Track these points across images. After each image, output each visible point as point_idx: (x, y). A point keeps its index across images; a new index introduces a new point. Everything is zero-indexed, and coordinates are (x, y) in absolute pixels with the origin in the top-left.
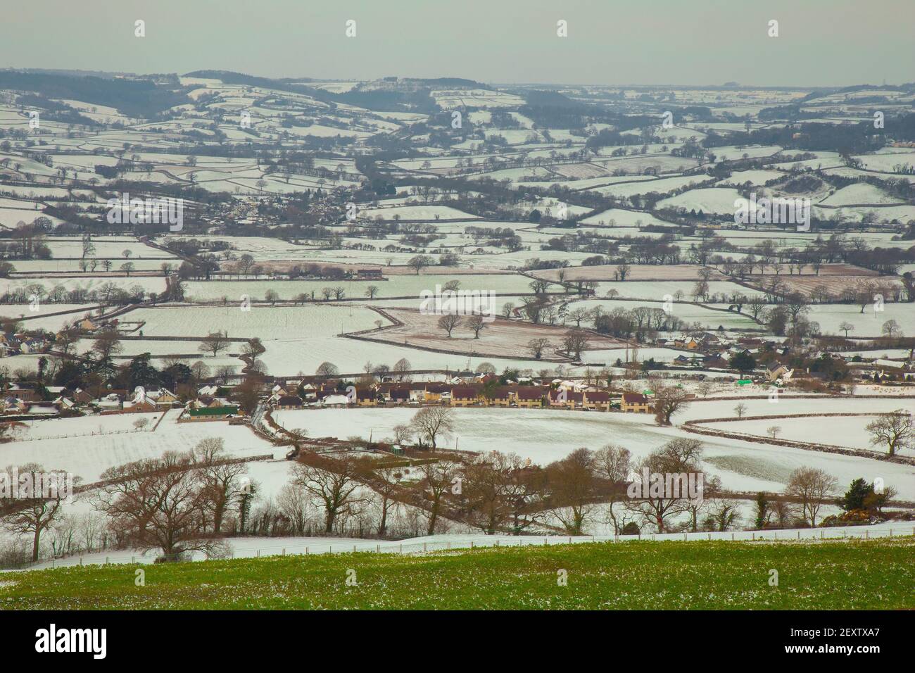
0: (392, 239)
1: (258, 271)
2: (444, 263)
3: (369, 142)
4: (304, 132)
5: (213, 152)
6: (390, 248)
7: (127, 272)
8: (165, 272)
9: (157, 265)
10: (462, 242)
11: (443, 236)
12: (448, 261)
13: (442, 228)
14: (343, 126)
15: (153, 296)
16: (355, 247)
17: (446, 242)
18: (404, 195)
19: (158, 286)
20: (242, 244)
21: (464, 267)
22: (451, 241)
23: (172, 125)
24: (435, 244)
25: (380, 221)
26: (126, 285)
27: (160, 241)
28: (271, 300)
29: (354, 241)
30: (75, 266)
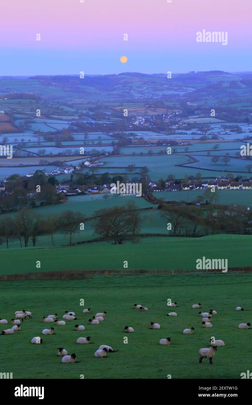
0: (194, 130)
1: (145, 143)
2: (213, 138)
3: (184, 96)
4: (160, 93)
5: (129, 101)
6: (193, 134)
7: (100, 145)
8: (113, 144)
9: (110, 142)
10: (219, 130)
11: (212, 129)
12: (215, 138)
13: (212, 126)
14: (175, 90)
15: (109, 153)
16: (180, 134)
17: (213, 131)
18: (198, 114)
19: (110, 149)
20: (139, 134)
21: (221, 140)
22: (215, 131)
23: (114, 92)
24: (209, 132)
25: (189, 124)
26: (99, 149)
27: (111, 134)
28: (150, 154)
29: (180, 131)
30: (82, 143)
